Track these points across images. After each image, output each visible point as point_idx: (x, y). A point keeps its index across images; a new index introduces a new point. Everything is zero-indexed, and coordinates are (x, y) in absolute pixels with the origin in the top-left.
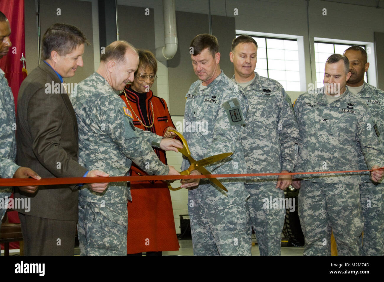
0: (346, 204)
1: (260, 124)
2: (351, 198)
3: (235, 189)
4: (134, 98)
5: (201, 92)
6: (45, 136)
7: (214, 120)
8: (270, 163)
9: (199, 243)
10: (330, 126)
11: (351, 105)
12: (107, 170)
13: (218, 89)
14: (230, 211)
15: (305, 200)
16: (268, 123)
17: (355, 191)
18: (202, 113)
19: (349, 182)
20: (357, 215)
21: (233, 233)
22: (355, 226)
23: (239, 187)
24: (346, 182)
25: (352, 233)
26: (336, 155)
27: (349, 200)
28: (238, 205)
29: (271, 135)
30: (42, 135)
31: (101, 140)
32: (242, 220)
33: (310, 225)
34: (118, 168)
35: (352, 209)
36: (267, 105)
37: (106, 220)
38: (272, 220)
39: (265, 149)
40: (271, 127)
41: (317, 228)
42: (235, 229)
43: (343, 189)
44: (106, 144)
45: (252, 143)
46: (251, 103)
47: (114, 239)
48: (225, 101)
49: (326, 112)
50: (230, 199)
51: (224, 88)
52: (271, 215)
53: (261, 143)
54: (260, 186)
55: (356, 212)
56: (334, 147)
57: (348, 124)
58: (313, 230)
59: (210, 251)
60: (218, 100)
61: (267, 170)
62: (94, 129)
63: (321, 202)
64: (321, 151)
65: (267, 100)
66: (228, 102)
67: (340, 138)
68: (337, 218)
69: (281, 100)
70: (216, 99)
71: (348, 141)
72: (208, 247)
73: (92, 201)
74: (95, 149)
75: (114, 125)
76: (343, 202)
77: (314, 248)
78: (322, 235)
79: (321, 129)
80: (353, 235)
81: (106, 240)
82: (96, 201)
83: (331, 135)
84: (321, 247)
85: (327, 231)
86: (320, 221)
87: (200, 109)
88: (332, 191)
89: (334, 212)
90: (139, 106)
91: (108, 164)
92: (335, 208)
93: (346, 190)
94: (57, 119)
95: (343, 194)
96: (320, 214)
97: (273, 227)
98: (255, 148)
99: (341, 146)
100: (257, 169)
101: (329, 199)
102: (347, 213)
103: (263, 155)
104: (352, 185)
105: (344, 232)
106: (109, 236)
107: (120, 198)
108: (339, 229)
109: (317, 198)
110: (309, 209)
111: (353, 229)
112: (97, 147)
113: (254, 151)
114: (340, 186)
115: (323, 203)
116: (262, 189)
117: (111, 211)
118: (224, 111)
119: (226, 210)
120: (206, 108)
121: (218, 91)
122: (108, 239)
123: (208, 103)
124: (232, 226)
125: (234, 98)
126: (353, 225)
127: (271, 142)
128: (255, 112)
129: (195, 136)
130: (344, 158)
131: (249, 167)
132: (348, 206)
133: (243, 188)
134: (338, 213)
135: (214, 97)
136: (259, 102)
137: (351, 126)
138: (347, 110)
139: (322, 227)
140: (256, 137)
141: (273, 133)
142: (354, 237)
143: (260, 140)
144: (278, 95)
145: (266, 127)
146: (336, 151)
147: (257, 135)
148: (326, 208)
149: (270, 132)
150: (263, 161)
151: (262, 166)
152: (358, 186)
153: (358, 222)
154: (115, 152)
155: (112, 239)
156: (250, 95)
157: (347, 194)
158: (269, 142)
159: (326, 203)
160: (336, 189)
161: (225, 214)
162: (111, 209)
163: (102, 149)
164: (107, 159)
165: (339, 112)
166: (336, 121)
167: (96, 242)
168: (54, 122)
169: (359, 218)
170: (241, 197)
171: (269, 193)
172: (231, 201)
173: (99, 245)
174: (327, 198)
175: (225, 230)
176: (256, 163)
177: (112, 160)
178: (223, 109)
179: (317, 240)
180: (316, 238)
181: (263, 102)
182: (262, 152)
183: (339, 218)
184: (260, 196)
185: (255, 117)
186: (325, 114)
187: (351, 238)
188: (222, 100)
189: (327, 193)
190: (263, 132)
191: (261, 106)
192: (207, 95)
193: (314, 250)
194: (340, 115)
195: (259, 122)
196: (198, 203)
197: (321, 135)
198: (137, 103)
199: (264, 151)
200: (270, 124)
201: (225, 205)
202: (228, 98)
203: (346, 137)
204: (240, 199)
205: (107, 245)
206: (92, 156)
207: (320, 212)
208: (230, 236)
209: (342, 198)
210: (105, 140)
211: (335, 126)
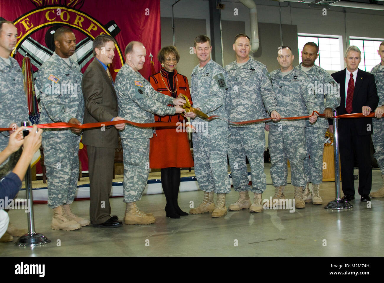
0: (294, 139)
1: (244, 90)
2: (297, 135)
3: (222, 130)
4: (165, 74)
5: (200, 72)
6: (92, 98)
7: (209, 87)
8: (248, 114)
9: (197, 163)
10: (284, 91)
11: (296, 76)
12: (132, 119)
13: (210, 68)
14: (219, 143)
15: (271, 137)
16: (250, 89)
17: (301, 131)
18: (201, 84)
19: (297, 125)
20: (301, 146)
21: (220, 156)
22: (299, 153)
23: (224, 129)
24: (294, 125)
25: (297, 157)
26: (288, 108)
27: (296, 137)
28: (223, 140)
29: (252, 97)
30: (91, 98)
31: (127, 101)
32: (225, 149)
33: (273, 152)
34: (139, 118)
35: (298, 142)
36: (250, 78)
37: (132, 149)
38: (252, 150)
39: (246, 106)
40: (252, 92)
41: (278, 154)
42: (221, 154)
43: (293, 130)
44: (130, 104)
45: (238, 102)
46: (241, 76)
47: (136, 159)
48: (215, 75)
49: (281, 82)
50: (219, 136)
51: (214, 68)
52: (251, 147)
53: (243, 102)
54: (244, 129)
55: (300, 144)
56: (287, 103)
57: (295, 88)
58: (275, 155)
59: (204, 168)
60: (210, 75)
61: (246, 119)
62: (121, 95)
63: (280, 139)
64: (279, 107)
65: (251, 75)
66: (217, 76)
67: (290, 98)
68: (289, 148)
69: (260, 75)
70: (209, 74)
71: (296, 99)
72: (203, 166)
73: (123, 138)
74: (124, 107)
75: (130, 92)
76: (293, 138)
77: (276, 166)
78: (281, 158)
79: (279, 93)
80: (298, 158)
81: (132, 160)
82: (125, 138)
83: (285, 96)
84: (281, 166)
85: (284, 156)
86: (279, 150)
87: (199, 81)
88: (286, 131)
89: (288, 144)
90: (168, 79)
91: (132, 115)
92: (288, 142)
93: (294, 130)
94: (98, 88)
95: (293, 133)
96: (279, 146)
97: (253, 154)
98: (239, 105)
99: (291, 102)
100: (239, 118)
101: (285, 136)
102: (295, 145)
103: (244, 109)
104: (299, 127)
105: (294, 156)
106: (134, 158)
107: (140, 135)
108: (291, 154)
109: (277, 136)
110: (273, 143)
111: (298, 155)
112: (125, 106)
113: (239, 107)
114: (291, 128)
115: (281, 139)
116: (245, 131)
117: (134, 143)
118: (215, 81)
119: (217, 143)
120: (203, 81)
121: (210, 70)
122: (133, 159)
123: (205, 77)
124: (220, 153)
125: (220, 73)
126: (298, 152)
127: (252, 102)
128: (243, 82)
129: (197, 98)
130: (294, 110)
131: (234, 116)
132: (296, 140)
133: (227, 129)
134: (290, 144)
135: (208, 74)
136: (246, 76)
137: (296, 89)
138: (293, 80)
139: (281, 154)
140: (241, 98)
141: (253, 96)
142: (299, 160)
143: (243, 100)
144: (259, 72)
145: (248, 92)
146: (288, 106)
147: (242, 97)
148: (283, 142)
149: (251, 96)
150: (243, 113)
151: (242, 116)
152: (303, 128)
153: (302, 151)
154: (136, 108)
155: (135, 159)
156: (242, 72)
157: (295, 133)
158: (250, 102)
159: (283, 139)
160: (289, 130)
161: (216, 145)
162: (135, 142)
163: (128, 107)
164: (131, 113)
165: (289, 82)
166: (287, 87)
167: (127, 161)
168: (97, 89)
169: (303, 148)
170: (225, 135)
171: (250, 133)
172: (220, 137)
173: (129, 163)
174: (283, 136)
175: (215, 154)
176: (239, 114)
177: (135, 113)
178: (214, 80)
179: (277, 162)
180: (277, 161)
181: (248, 77)
182: (244, 108)
183: (291, 148)
184: (244, 135)
185: (241, 85)
186: (280, 84)
187: (297, 160)
188: (213, 75)
189: (283, 133)
190: (245, 95)
191: (246, 79)
192: (203, 73)
193: (276, 167)
194: (289, 83)
195: (243, 88)
196: (199, 139)
197: (279, 96)
198: (167, 78)
199: (245, 107)
200: (251, 91)
201: (216, 139)
202: (216, 73)
203: (294, 97)
204: (224, 136)
205: (133, 163)
206: (124, 111)
207: (279, 144)
208: (218, 158)
209: (292, 135)
210: (130, 101)
211: (286, 90)
